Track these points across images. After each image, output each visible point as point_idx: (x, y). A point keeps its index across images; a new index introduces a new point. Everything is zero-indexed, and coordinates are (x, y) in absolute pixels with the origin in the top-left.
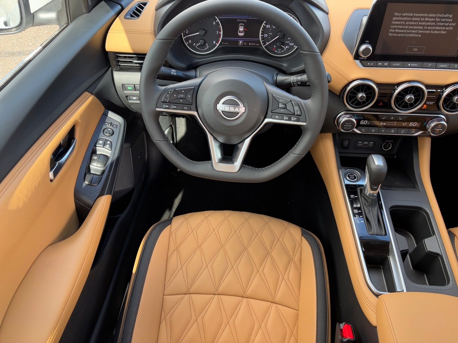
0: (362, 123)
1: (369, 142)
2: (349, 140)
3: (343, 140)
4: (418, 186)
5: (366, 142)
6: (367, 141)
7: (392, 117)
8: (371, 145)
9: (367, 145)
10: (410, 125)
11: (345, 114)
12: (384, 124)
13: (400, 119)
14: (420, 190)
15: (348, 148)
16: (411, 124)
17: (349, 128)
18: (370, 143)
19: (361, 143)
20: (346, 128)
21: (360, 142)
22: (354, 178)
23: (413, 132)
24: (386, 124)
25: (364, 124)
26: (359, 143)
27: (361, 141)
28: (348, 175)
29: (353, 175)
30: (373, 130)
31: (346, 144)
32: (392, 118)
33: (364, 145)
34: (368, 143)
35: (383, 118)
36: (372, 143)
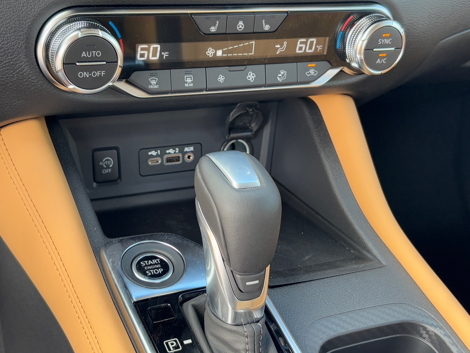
0: (142, 55)
1: (182, 146)
2: (115, 151)
3: (97, 153)
4: (368, 251)
5: (171, 151)
6: (173, 147)
7: (241, 23)
8: (189, 157)
9: (178, 159)
10: (298, 51)
11: (70, 20)
12: (219, 53)
13: (267, 28)
14: (384, 263)
15: (120, 177)
16: (299, 45)
17: (98, 74)
18: (186, 149)
19: (157, 155)
20: (86, 74)
21: (153, 153)
22: (160, 271)
23: (312, 72)
24: (223, 52)
25: (151, 58)
26: (152, 156)
27: (155, 148)
28: (139, 263)
29: (154, 261)
30: (189, 80)
31: (108, 167)
32: (241, 26)
33: (169, 160)
34: (180, 152)
35: (213, 29)
36: (192, 149)
